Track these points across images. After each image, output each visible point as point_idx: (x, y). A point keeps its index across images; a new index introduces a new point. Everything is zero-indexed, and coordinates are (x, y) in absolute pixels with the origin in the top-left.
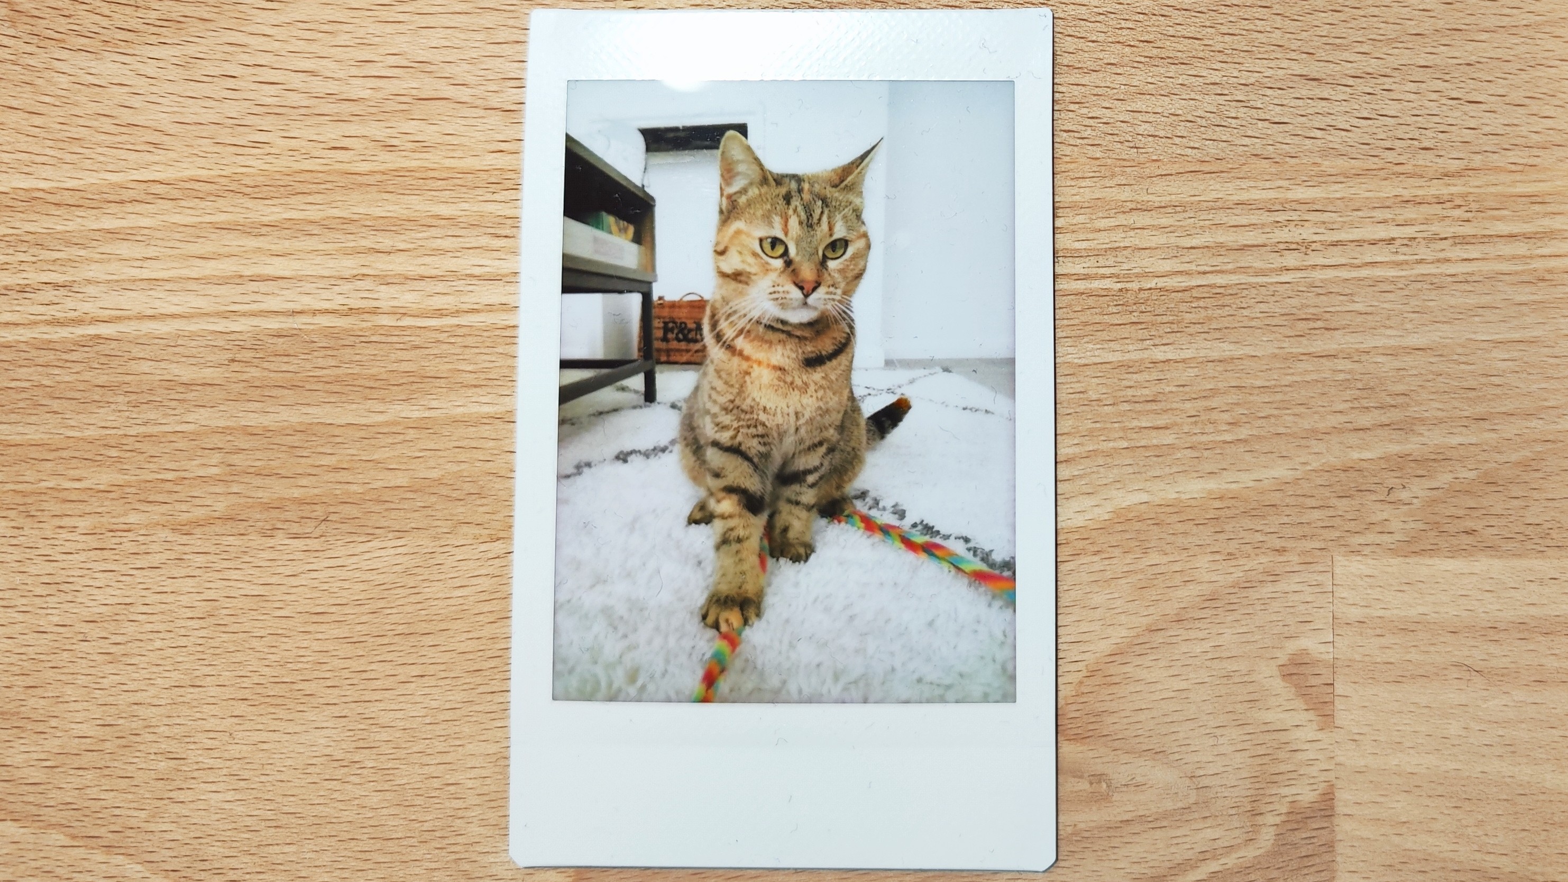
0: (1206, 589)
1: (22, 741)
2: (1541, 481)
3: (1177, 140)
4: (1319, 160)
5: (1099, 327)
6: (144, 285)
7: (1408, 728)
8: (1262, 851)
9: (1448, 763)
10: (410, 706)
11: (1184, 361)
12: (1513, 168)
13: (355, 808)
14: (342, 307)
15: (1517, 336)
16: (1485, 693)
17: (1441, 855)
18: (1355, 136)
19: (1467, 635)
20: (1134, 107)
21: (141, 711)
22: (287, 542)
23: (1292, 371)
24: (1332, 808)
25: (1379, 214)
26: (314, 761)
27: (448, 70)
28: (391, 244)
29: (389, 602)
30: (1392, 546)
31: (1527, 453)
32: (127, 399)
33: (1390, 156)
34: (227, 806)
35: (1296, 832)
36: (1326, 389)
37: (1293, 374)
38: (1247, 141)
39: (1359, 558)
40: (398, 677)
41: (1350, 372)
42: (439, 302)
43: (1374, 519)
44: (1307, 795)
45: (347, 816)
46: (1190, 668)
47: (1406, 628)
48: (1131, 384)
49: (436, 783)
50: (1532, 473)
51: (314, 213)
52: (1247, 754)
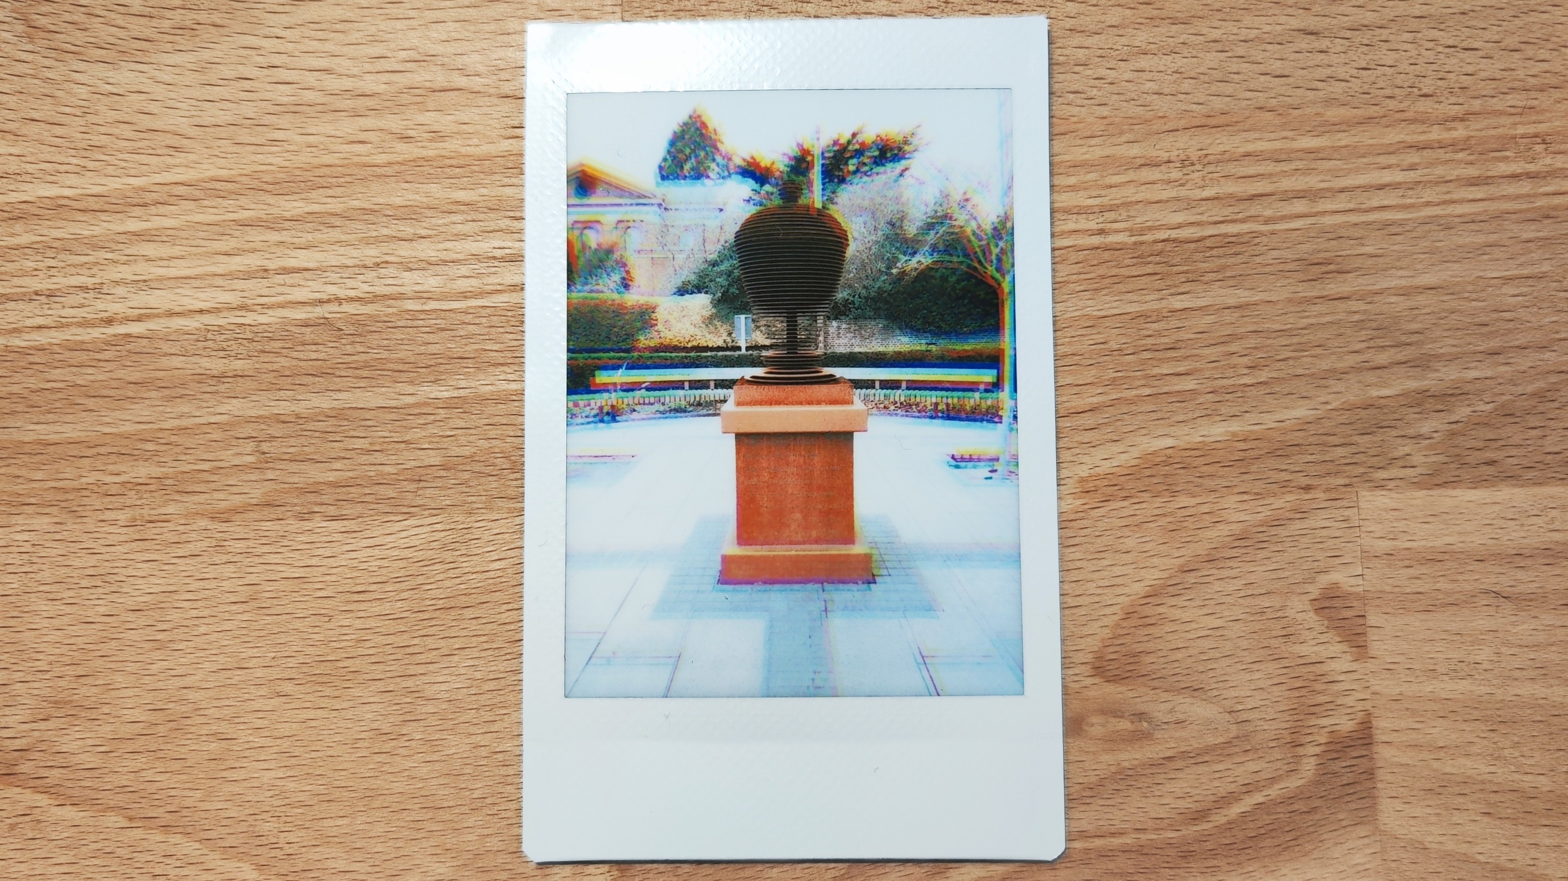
0: (1236, 528)
1: (77, 728)
2: (1557, 411)
3: (1182, 97)
4: (1322, 111)
5: (1115, 280)
6: (171, 283)
7: (1439, 655)
8: (1304, 781)
9: (1482, 688)
10: (454, 678)
11: (1200, 309)
12: (1513, 110)
13: (405, 779)
14: (367, 295)
15: (1525, 272)
16: (1514, 619)
17: (1480, 778)
18: (1355, 85)
19: (1493, 562)
20: (1138, 66)
21: (191, 695)
22: (324, 524)
23: (1307, 314)
24: (1370, 736)
25: (1383, 160)
26: (362, 736)
27: (459, 62)
28: (412, 231)
29: (428, 578)
30: (1416, 480)
31: (1541, 384)
32: (160, 394)
33: (1392, 104)
34: (280, 783)
35: (1336, 761)
36: (1342, 330)
37: (1308, 317)
38: (1249, 95)
39: (1384, 493)
40: (441, 650)
41: (1365, 312)
42: (463, 285)
43: (1396, 454)
44: (1346, 724)
45: (399, 787)
46: (1224, 606)
47: (1433, 558)
48: (1150, 333)
49: (484, 752)
50: (1547, 404)
51: (334, 206)
52: (1284, 687)
